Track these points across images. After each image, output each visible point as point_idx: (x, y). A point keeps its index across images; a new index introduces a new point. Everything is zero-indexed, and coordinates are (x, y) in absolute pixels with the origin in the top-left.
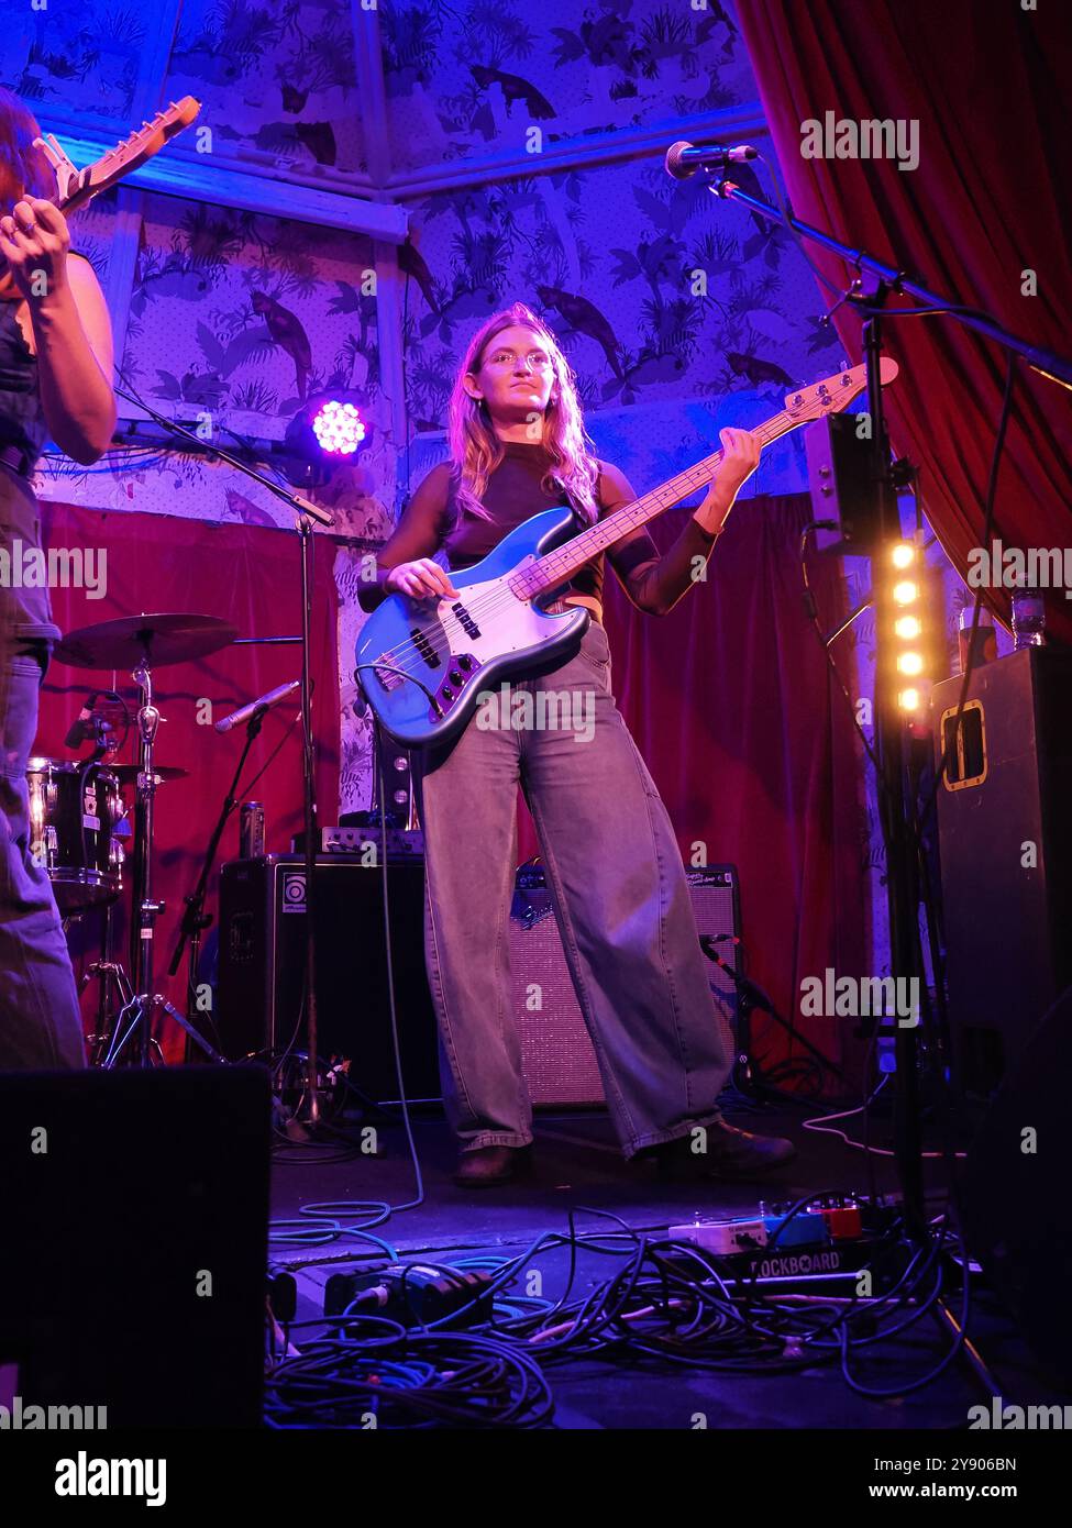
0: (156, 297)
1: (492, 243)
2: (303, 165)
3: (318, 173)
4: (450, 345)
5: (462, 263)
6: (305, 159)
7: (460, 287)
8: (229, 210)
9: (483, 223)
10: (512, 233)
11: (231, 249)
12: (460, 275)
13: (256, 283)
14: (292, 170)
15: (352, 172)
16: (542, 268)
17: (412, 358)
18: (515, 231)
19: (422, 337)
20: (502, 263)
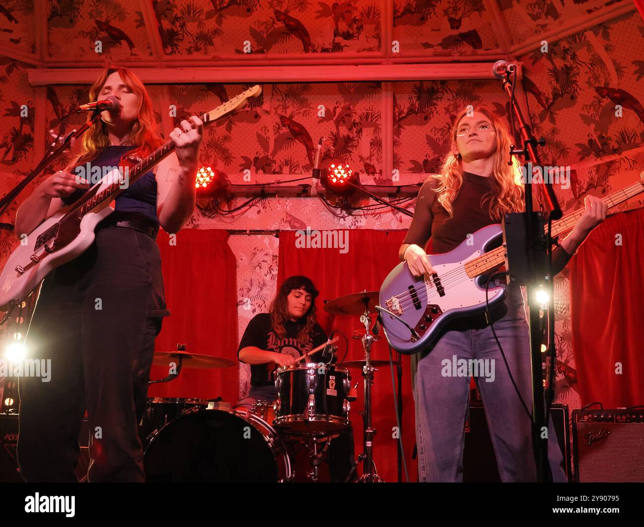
0: (405, 127)
1: (568, 70)
2: (466, 52)
3: (474, 54)
4: (555, 124)
5: (554, 83)
7: (556, 96)
8: (434, 81)
9: (562, 61)
10: (577, 63)
11: (437, 98)
12: (554, 89)
13: (452, 112)
14: (460, 55)
15: (492, 49)
16: (596, 78)
17: (537, 133)
18: (578, 61)
19: (541, 123)
20: (575, 79)
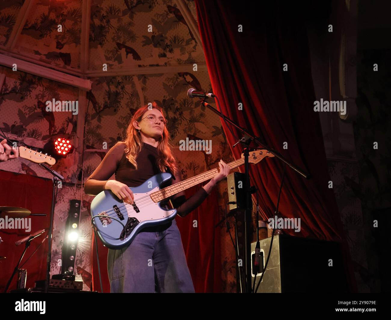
0: (6, 100)
1: (117, 94)
2: (60, 65)
3: (64, 68)
4: (100, 123)
5: (107, 99)
6: (61, 62)
7: (106, 106)
8: (34, 76)
9: (115, 88)
10: (124, 92)
11: (33, 88)
12: (106, 102)
13: (40, 98)
14: (56, 66)
15: (75, 68)
16: (132, 103)
17: (88, 126)
19: (92, 120)
20: (120, 100)
